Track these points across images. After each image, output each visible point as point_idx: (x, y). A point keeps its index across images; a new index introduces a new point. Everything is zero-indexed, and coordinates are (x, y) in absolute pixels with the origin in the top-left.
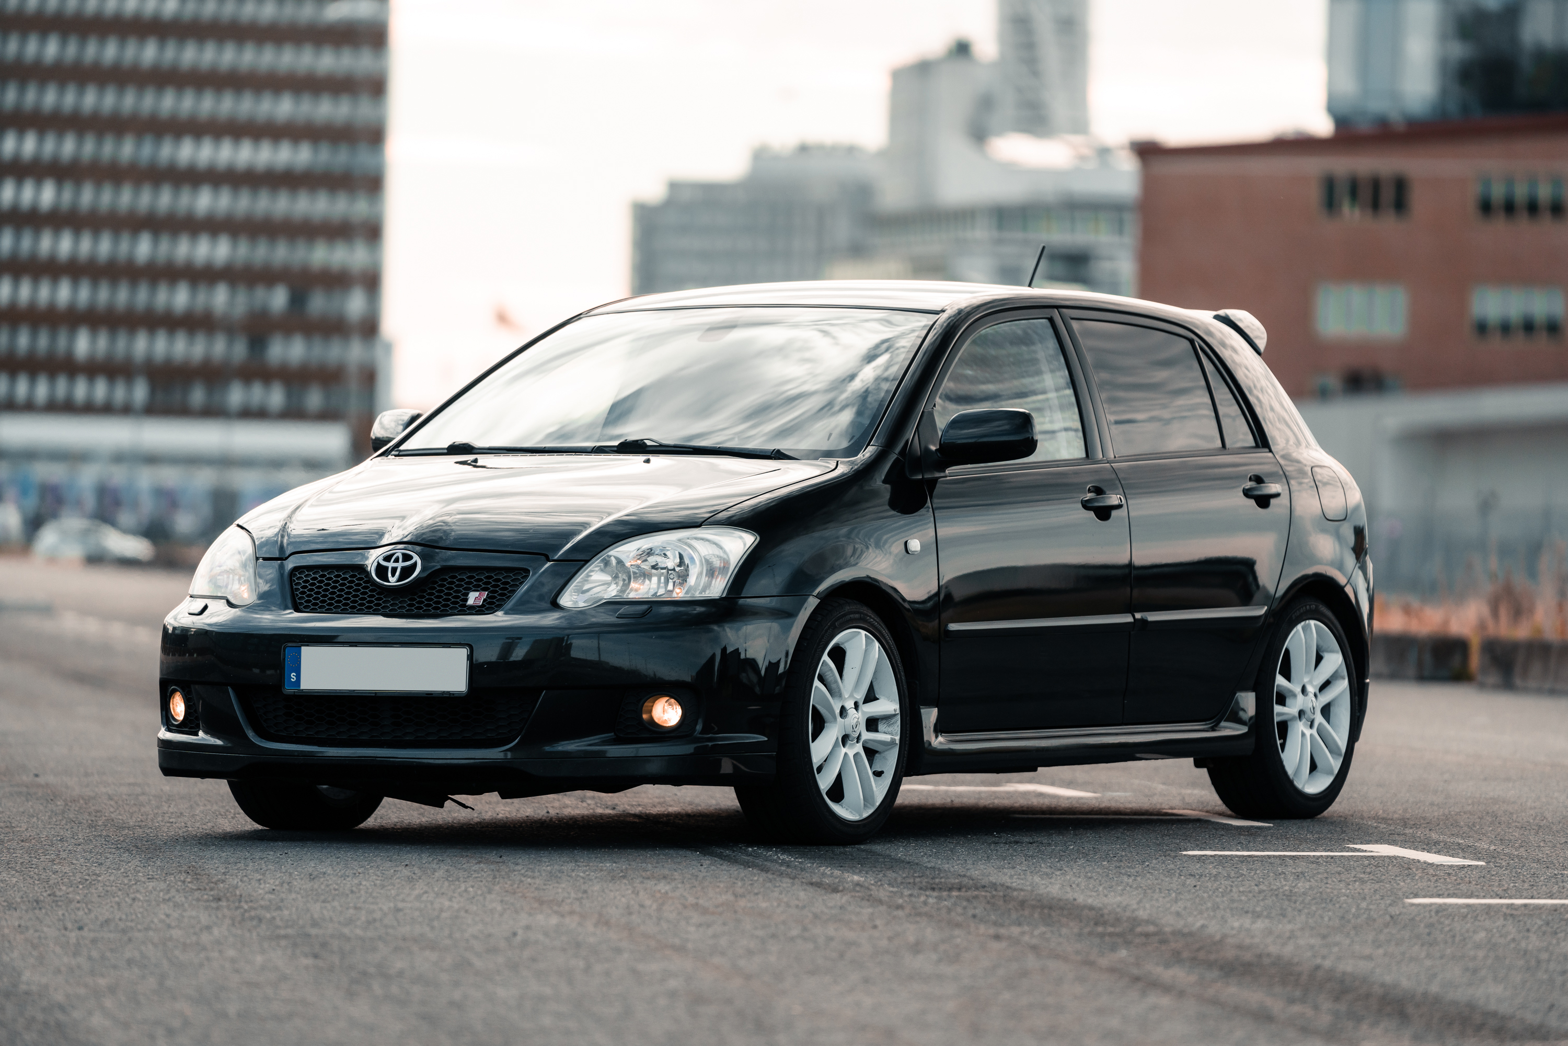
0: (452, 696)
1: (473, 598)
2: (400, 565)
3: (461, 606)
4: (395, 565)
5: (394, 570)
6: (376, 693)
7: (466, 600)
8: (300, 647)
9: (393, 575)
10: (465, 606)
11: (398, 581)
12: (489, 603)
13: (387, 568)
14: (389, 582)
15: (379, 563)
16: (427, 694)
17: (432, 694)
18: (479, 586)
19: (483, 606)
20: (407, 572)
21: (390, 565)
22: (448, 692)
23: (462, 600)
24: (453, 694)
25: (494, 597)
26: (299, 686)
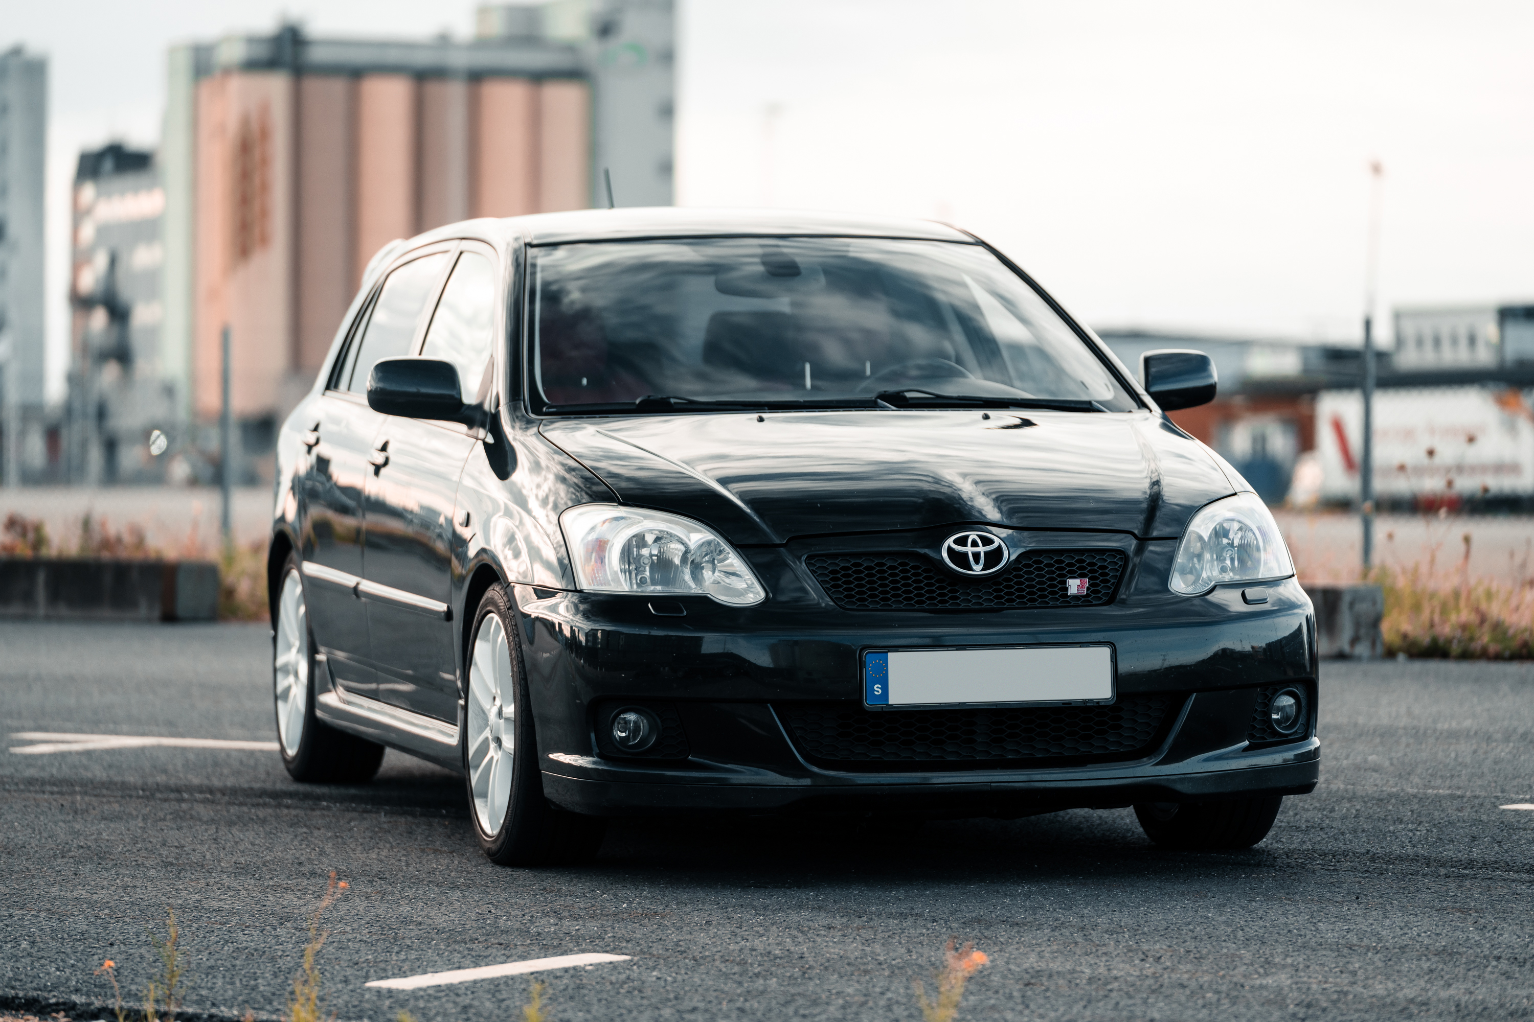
0: (1096, 705)
1: (1074, 586)
2: (981, 549)
3: (1062, 596)
4: (976, 549)
5: (976, 556)
6: (996, 705)
7: (1067, 589)
8: (887, 652)
9: (977, 561)
10: (1066, 596)
11: (982, 570)
12: (1093, 592)
13: (966, 554)
14: (972, 570)
15: (950, 549)
16: (1064, 704)
17: (1070, 703)
18: (1074, 572)
19: (1087, 595)
20: (994, 557)
21: (969, 550)
22: (1091, 701)
23: (1061, 589)
24: (1098, 703)
25: (1098, 585)
26: (888, 699)
